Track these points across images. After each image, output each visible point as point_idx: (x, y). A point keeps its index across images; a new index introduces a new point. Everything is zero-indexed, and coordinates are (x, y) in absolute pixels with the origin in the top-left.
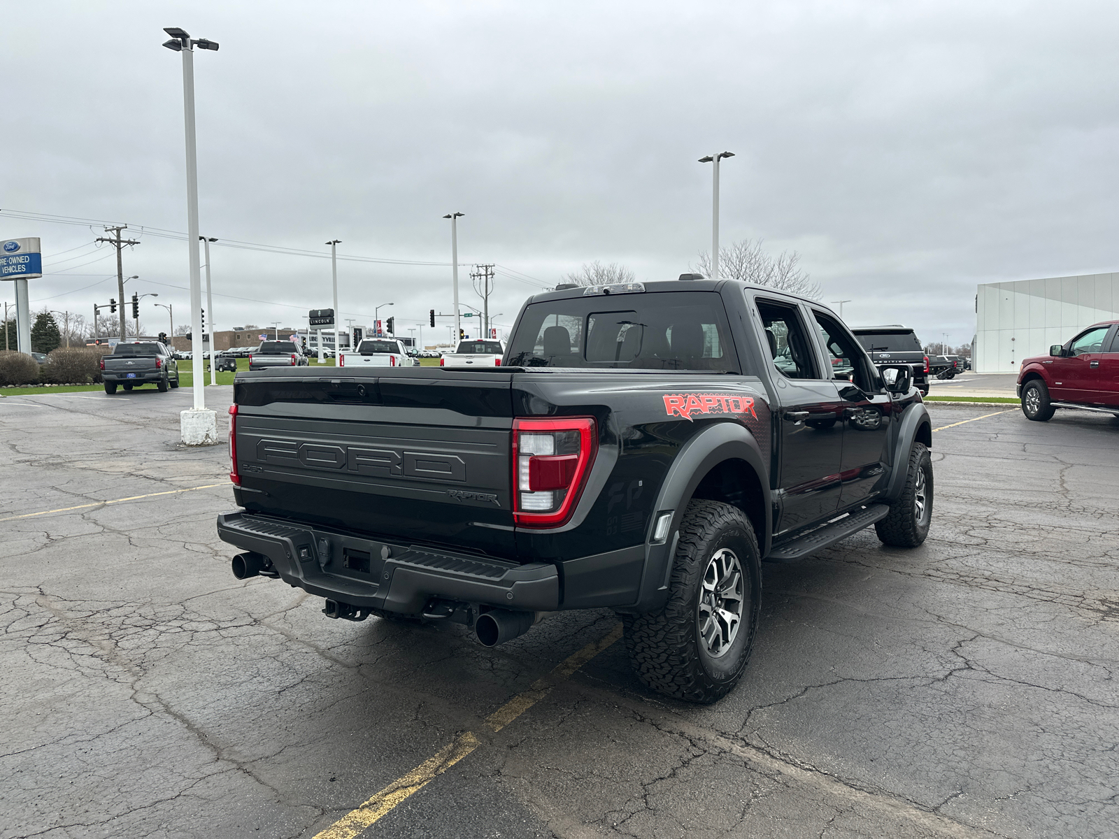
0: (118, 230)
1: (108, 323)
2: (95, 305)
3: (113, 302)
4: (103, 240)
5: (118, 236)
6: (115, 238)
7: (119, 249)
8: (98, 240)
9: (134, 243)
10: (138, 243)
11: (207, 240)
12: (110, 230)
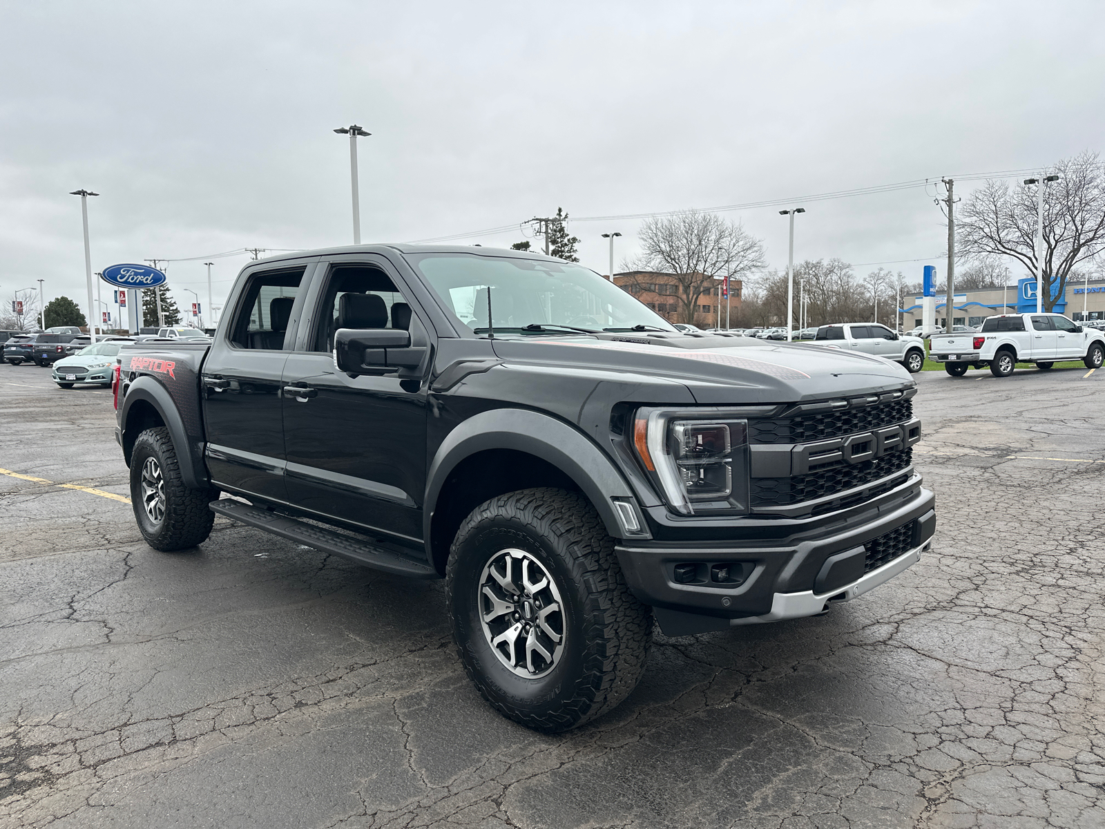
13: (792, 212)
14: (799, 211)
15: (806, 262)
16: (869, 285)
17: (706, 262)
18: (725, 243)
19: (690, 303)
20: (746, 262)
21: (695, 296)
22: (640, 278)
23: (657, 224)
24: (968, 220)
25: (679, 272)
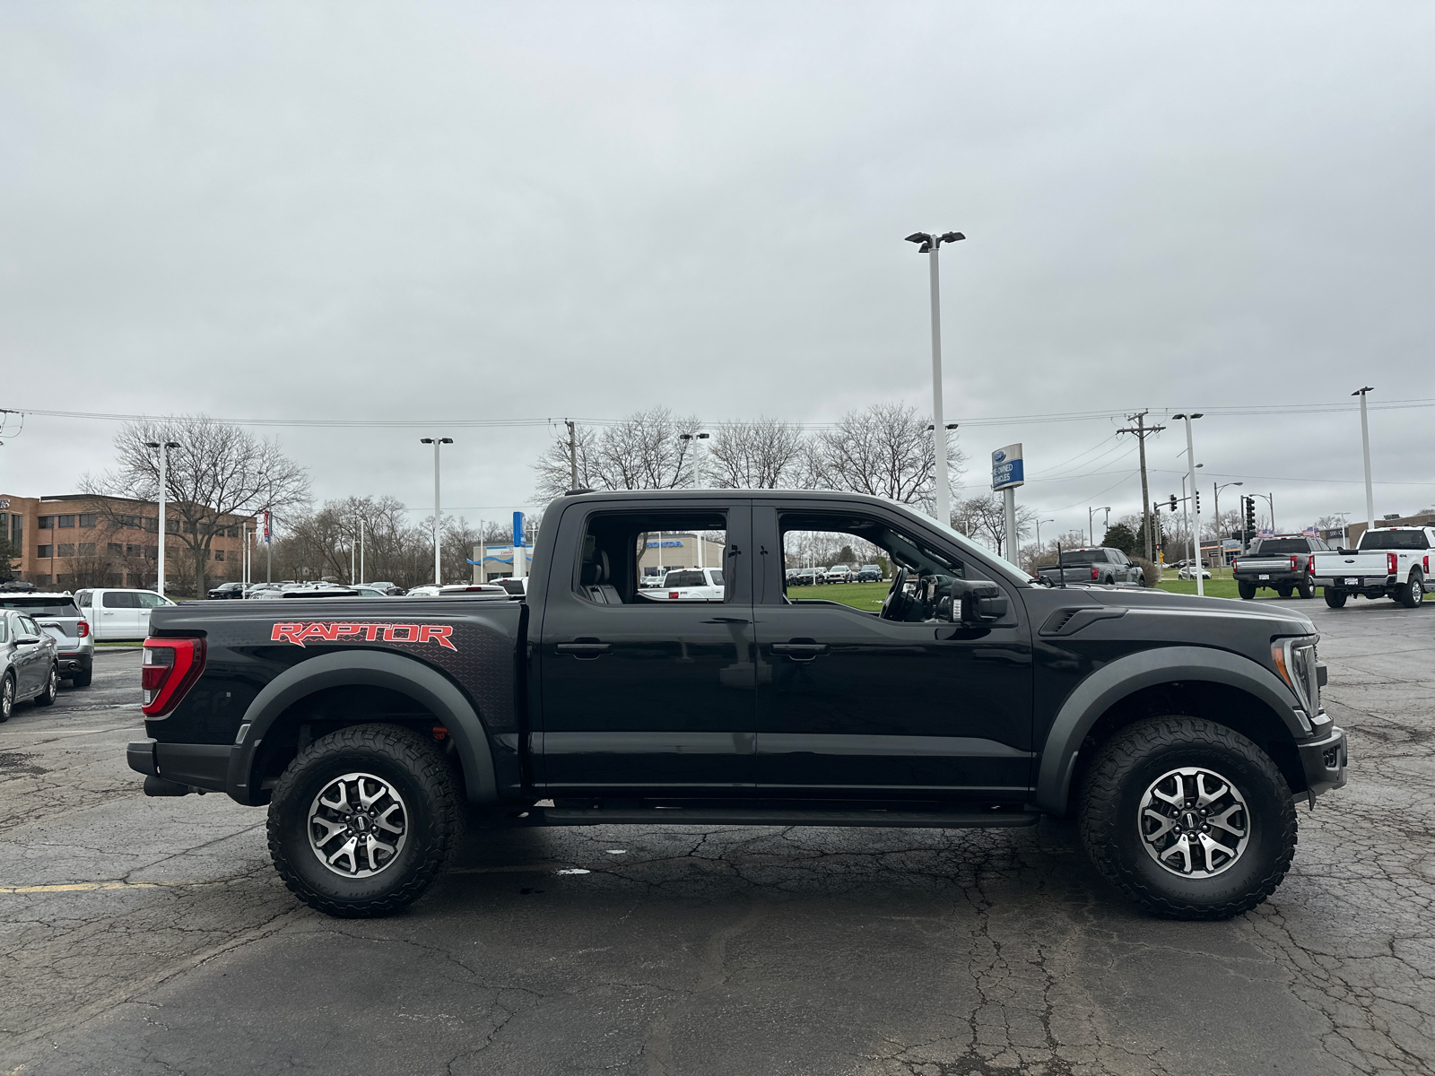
0: (1140, 417)
1: (1226, 520)
2: (1155, 504)
3: (1173, 498)
4: (1123, 431)
5: (1141, 424)
6: (1138, 427)
7: (1142, 438)
8: (1118, 432)
9: (1160, 429)
10: (1163, 428)
11: (1189, 417)
12: (1133, 419)
13: (437, 442)
14: (446, 441)
15: (352, 499)
16: (426, 531)
17: (222, 489)
18: (254, 465)
19: (199, 546)
20: (284, 494)
21: (206, 537)
22: (115, 508)
23: (146, 430)
24: (557, 464)
25: (181, 500)
